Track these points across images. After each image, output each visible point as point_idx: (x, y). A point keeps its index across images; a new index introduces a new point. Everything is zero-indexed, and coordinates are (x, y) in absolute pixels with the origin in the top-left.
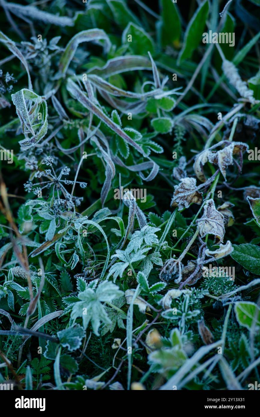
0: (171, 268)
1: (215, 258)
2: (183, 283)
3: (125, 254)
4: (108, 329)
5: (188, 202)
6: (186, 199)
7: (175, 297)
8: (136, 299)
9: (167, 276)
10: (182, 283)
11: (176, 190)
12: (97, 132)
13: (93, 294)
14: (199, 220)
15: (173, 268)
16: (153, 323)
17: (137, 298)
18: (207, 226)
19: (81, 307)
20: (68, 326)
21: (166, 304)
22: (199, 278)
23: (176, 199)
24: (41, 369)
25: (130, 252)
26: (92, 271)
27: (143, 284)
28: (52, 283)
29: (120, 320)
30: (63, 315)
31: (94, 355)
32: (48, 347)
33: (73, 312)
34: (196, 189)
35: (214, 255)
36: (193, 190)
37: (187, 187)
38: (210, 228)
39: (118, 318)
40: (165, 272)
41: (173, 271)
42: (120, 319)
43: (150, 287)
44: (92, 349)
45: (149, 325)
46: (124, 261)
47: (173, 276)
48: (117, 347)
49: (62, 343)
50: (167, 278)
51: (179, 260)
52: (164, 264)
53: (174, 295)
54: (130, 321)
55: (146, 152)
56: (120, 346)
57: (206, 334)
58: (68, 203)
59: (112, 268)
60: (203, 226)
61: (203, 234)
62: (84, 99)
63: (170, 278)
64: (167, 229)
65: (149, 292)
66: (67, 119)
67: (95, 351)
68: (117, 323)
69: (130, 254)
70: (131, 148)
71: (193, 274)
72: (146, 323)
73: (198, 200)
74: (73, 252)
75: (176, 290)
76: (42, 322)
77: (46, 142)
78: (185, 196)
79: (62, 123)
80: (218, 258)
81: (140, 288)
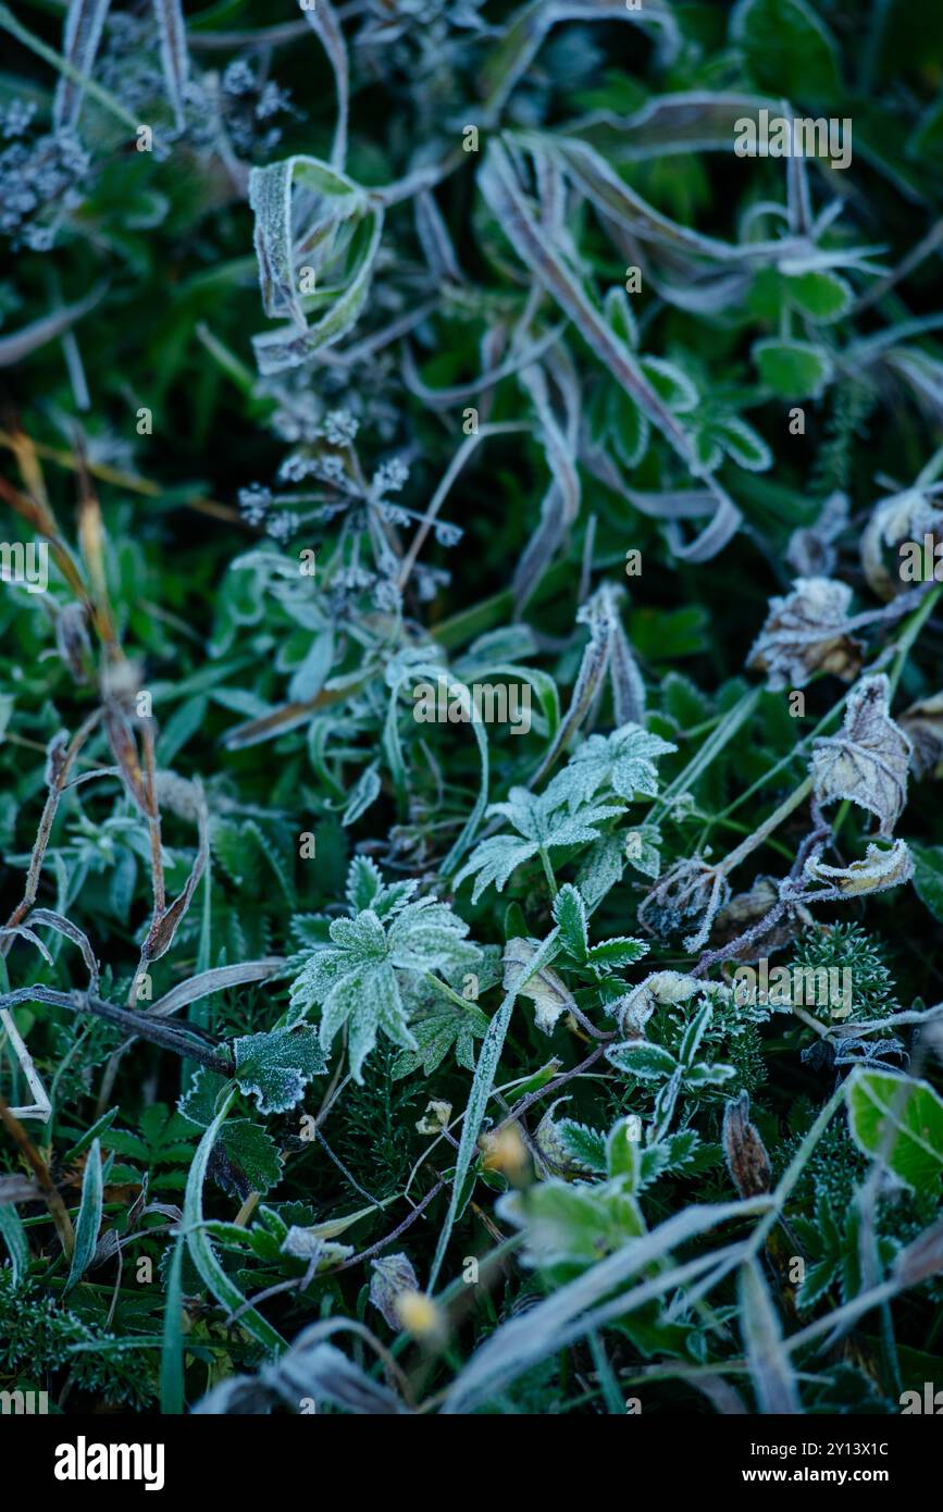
0: (684, 894)
1: (841, 892)
2: (712, 956)
3: (537, 809)
4: (419, 1061)
5: (806, 665)
6: (802, 656)
7: (668, 1001)
8: (535, 979)
9: (664, 919)
10: (707, 955)
11: (773, 616)
12: (551, 350)
13: (379, 933)
14: (823, 741)
15: (692, 896)
16: (577, 1072)
17: (537, 973)
18: (842, 768)
19: (329, 969)
20: (283, 1023)
21: (631, 1020)
22: (778, 944)
23: (766, 648)
24: (166, 1146)
25: (554, 807)
26: (417, 844)
27: (570, 931)
28: (273, 856)
29: (465, 1039)
30: (274, 978)
31: (353, 1137)
32: (199, 1077)
33: (298, 982)
34: (841, 625)
35: (837, 881)
36: (832, 627)
37: (811, 614)
38: (852, 778)
39: (463, 1030)
40: (660, 902)
41: (689, 905)
42: (466, 1033)
43: (590, 946)
44: (350, 1117)
45: (564, 1076)
46: (525, 833)
47: (685, 920)
48: (432, 1129)
49: (242, 1079)
50: (663, 923)
51: (720, 872)
52: (663, 872)
53: (669, 991)
54: (493, 1050)
55: (704, 455)
56: (445, 1131)
57: (746, 1153)
58: (381, 590)
59: (482, 851)
60: (828, 767)
61: (825, 794)
62: (522, 227)
63: (675, 925)
64: (709, 749)
65: (586, 963)
66: (456, 283)
67: (361, 1129)
68: (453, 1048)
69: (553, 812)
70: (657, 435)
71: (754, 931)
72: (551, 1068)
73: (847, 666)
74: (367, 763)
75: (681, 976)
76: (197, 990)
77: (363, 351)
78: (797, 645)
79: (436, 294)
80: (850, 892)
81: (557, 940)
